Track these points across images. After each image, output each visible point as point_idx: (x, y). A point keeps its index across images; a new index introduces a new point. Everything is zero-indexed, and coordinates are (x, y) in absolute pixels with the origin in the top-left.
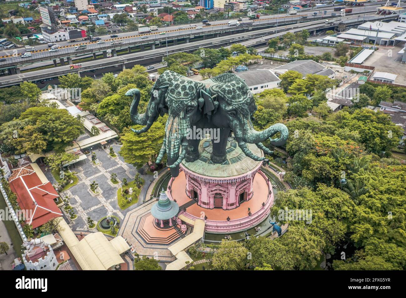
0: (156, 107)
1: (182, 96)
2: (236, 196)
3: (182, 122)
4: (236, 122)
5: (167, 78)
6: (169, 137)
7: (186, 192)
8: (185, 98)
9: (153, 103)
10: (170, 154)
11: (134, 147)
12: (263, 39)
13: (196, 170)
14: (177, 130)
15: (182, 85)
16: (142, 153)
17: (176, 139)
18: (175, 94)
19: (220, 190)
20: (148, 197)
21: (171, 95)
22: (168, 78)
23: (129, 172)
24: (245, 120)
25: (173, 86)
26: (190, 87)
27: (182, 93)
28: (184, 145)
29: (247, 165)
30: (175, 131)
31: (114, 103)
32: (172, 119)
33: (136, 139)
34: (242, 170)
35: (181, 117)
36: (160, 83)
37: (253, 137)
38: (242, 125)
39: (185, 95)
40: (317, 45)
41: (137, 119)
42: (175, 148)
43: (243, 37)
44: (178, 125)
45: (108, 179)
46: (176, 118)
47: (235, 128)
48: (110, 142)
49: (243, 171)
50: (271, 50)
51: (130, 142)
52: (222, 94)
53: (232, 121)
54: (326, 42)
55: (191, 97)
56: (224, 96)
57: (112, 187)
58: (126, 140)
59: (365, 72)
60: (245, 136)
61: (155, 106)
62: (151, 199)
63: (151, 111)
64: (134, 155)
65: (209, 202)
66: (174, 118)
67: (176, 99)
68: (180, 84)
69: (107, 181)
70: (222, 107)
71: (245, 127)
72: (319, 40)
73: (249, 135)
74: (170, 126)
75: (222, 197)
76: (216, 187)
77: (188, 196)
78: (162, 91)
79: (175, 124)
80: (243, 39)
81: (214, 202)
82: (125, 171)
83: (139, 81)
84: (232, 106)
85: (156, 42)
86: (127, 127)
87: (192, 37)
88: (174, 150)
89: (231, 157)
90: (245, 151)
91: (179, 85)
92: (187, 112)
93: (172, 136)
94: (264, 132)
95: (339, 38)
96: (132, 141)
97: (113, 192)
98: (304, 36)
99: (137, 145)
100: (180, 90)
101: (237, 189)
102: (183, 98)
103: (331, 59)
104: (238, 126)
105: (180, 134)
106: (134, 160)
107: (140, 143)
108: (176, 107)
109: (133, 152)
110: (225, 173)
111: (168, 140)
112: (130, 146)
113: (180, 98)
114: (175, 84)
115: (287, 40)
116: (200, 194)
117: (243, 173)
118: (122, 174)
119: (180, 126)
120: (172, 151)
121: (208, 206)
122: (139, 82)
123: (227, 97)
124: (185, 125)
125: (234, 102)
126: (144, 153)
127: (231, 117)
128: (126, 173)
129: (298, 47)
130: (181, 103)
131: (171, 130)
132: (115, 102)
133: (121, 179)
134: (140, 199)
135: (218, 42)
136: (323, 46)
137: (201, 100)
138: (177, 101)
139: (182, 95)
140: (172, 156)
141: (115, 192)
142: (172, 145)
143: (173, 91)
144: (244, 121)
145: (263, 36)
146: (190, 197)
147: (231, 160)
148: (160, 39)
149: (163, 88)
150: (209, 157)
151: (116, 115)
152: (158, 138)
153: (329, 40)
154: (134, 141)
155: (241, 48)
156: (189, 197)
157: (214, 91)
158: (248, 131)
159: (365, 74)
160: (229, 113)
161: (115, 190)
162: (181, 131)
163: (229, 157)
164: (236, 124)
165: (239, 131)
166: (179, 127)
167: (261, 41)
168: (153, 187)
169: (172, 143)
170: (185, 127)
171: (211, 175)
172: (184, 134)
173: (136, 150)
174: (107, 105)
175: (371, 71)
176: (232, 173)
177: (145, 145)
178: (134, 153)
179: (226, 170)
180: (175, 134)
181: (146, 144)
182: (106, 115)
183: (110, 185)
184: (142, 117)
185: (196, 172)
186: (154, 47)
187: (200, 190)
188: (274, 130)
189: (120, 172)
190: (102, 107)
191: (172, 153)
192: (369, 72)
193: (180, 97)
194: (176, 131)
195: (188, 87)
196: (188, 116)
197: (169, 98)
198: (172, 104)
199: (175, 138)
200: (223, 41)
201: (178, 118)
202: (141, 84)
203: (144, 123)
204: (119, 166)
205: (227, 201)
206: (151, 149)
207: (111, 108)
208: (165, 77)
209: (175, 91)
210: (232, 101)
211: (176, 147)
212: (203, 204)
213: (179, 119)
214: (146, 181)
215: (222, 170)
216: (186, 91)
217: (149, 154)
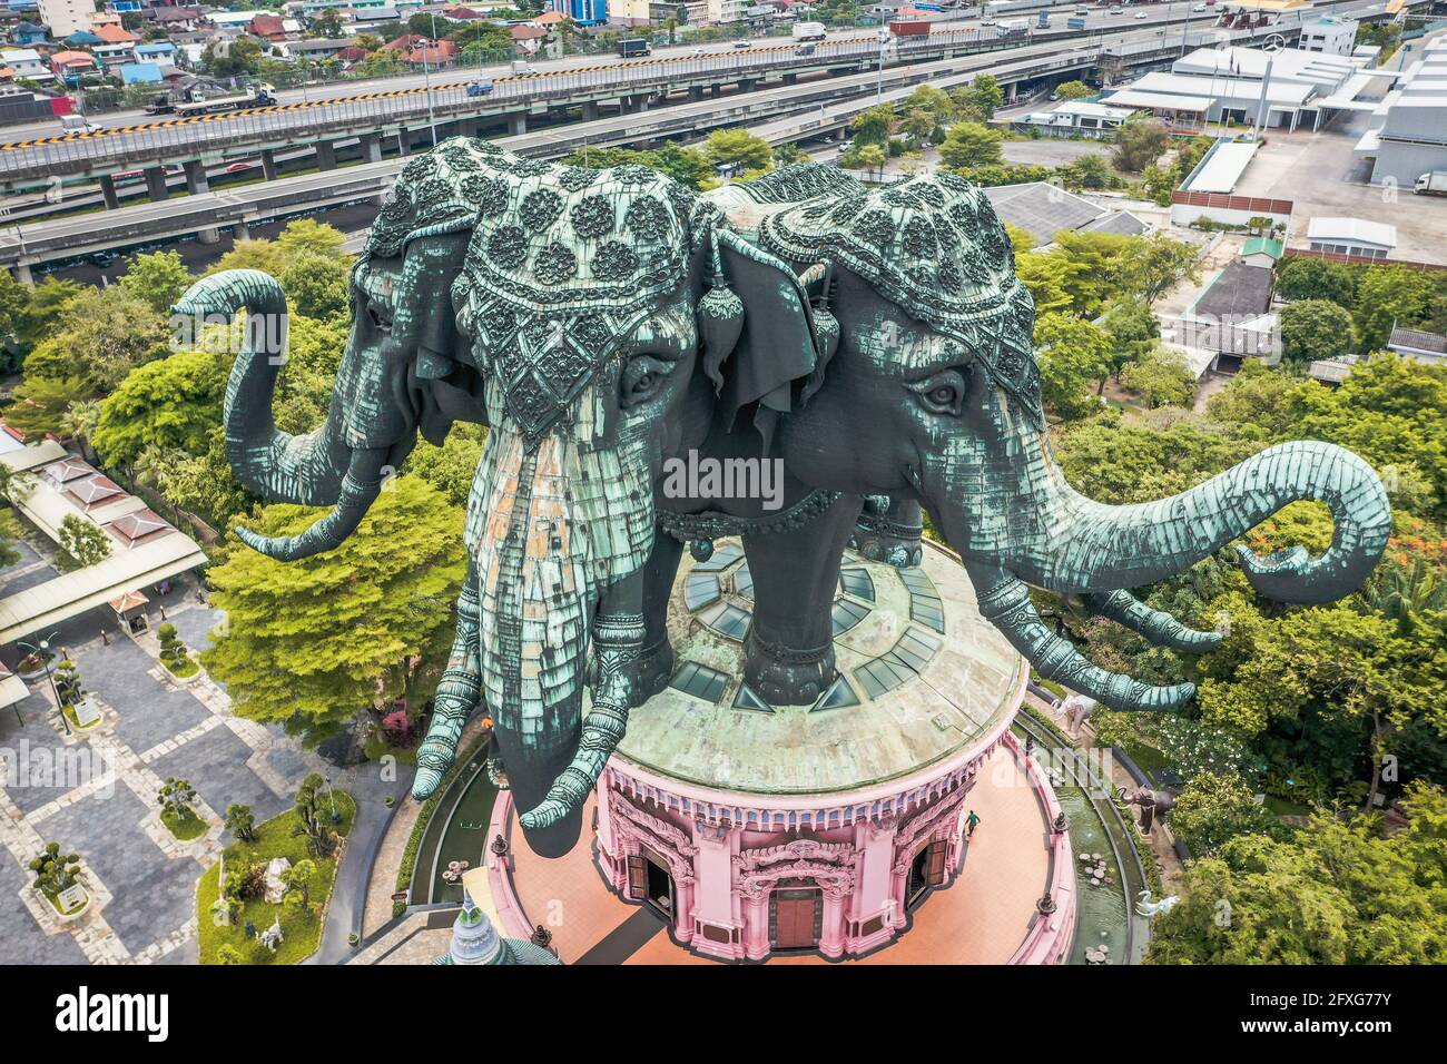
0: (396, 382)
1: (584, 278)
2: (896, 875)
3: (593, 473)
4: (963, 449)
5: (457, 181)
6: (503, 588)
7: (595, 862)
8: (606, 293)
9: (373, 355)
10: (518, 719)
11: (282, 628)
12: (826, 116)
13: (667, 759)
14: (562, 532)
15: (576, 199)
16: (328, 659)
17: (557, 599)
18: (530, 264)
19: (811, 861)
20: (380, 909)
21: (496, 279)
22: (465, 175)
23: (270, 758)
24: (1023, 430)
25: (512, 205)
26: (637, 204)
27: (585, 254)
28: (614, 640)
29: (957, 694)
30: (545, 543)
31: (183, 393)
32: (518, 448)
33: (290, 583)
34: (933, 729)
35: (585, 433)
36: (412, 211)
37: (1093, 548)
38: (1007, 467)
39: (600, 269)
40: (1036, 137)
41: (275, 469)
42: (553, 671)
43: (746, 108)
44: (568, 496)
45: (144, 811)
46: (545, 447)
47: (960, 491)
48: (165, 592)
49: (945, 741)
50: (870, 151)
51: (256, 598)
52: (865, 256)
53: (940, 445)
54: (1069, 123)
55: (656, 278)
56: (882, 268)
57: (166, 860)
58: (236, 592)
59: (1256, 222)
60: (1026, 541)
61: (386, 379)
62: (399, 916)
63: (362, 414)
64: (286, 672)
65: (741, 925)
66: (533, 444)
67: (541, 301)
68: (563, 193)
69: (142, 823)
70: (864, 349)
71: (1024, 483)
72: (1040, 115)
73: (1054, 532)
74: (508, 505)
75: (819, 893)
76: (792, 845)
77: (612, 889)
78: (431, 263)
79: (541, 489)
80: (748, 117)
81: (772, 921)
82: (246, 753)
83: (310, 282)
84: (946, 335)
85: (385, 127)
86: (249, 512)
87: (539, 108)
88: (548, 682)
89: (858, 660)
90: (1037, 646)
91: (556, 196)
92: (623, 396)
93: (522, 579)
94: (1191, 512)
95: (1112, 105)
96: (268, 595)
97: (172, 890)
98: (981, 100)
99: (299, 616)
100: (563, 230)
101: (902, 841)
102: (593, 294)
103: (1107, 182)
104: (982, 480)
105: (584, 564)
106: (287, 700)
107: (317, 601)
108: (546, 360)
109: (278, 653)
110: (844, 759)
111: (498, 615)
112: (259, 623)
113: (572, 295)
114: (524, 192)
115: (923, 114)
116: (690, 886)
117: (947, 754)
118: (229, 770)
119: (582, 503)
120: (530, 690)
121: (739, 947)
122: (308, 291)
123: (909, 273)
124: (615, 492)
125: (950, 309)
126: (343, 656)
127: (932, 413)
128: (251, 762)
129: (980, 134)
130: (580, 330)
131: (511, 537)
132: (187, 385)
133: (220, 803)
134: (332, 927)
135: (648, 130)
136: (1055, 137)
137: (723, 302)
138: (545, 319)
139: (584, 271)
140: (529, 727)
141: (183, 892)
142: (531, 651)
143: (508, 248)
144: (1018, 438)
145: (825, 106)
146: (626, 894)
147: (863, 673)
148: (402, 114)
149: (436, 235)
150: (734, 668)
151: (195, 454)
152: (416, 566)
153: (1075, 116)
154: (278, 592)
155: (750, 148)
156: (619, 893)
157: (796, 239)
158: (1050, 507)
159: (1255, 231)
160: (919, 387)
161: (183, 878)
162: (591, 540)
163: (847, 655)
164: (964, 468)
165: (988, 511)
166: (577, 510)
167: (819, 122)
168: (407, 836)
169: (530, 632)
170: (616, 510)
171: (759, 786)
172: (612, 558)
173: (297, 642)
174: (146, 406)
175: (1278, 218)
176: (885, 756)
177: (344, 611)
178: (281, 664)
179: (844, 741)
180: (550, 571)
181: (349, 606)
182: (143, 457)
183: (153, 848)
184: (307, 454)
185: (671, 768)
186: (375, 150)
187: (690, 860)
188: (1272, 489)
189: (216, 757)
190: (119, 418)
191: (532, 710)
192: (1270, 222)
193: (572, 285)
194: (556, 545)
195: (622, 208)
196: (631, 423)
197: (484, 296)
198: (513, 342)
199: (550, 593)
200: (669, 123)
201: (564, 440)
202: (320, 297)
203: (324, 493)
204: (209, 725)
205: (847, 911)
206: (384, 630)
207: (166, 416)
208: (444, 172)
209: (525, 244)
210: (939, 305)
211: (560, 658)
212: (707, 936)
213: (573, 449)
214: (365, 805)
215: (824, 742)
216: (615, 236)
217: (375, 662)
